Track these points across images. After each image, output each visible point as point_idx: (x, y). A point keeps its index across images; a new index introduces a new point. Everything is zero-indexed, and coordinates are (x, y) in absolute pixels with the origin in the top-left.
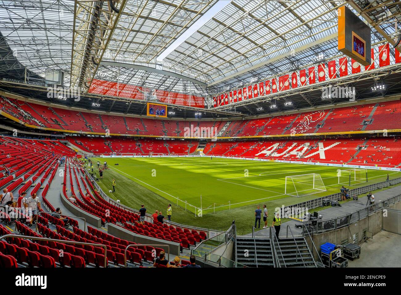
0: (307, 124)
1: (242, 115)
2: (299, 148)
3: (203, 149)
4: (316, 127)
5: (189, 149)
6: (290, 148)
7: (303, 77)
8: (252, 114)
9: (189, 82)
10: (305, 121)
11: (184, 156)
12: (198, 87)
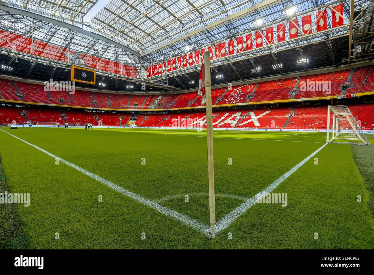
0: (238, 95)
1: (174, 89)
2: (232, 117)
3: (135, 121)
4: (247, 97)
5: (121, 122)
6: (223, 118)
7: (241, 44)
8: (184, 88)
9: (121, 49)
10: (235, 93)
11: (116, 127)
12: (130, 56)
